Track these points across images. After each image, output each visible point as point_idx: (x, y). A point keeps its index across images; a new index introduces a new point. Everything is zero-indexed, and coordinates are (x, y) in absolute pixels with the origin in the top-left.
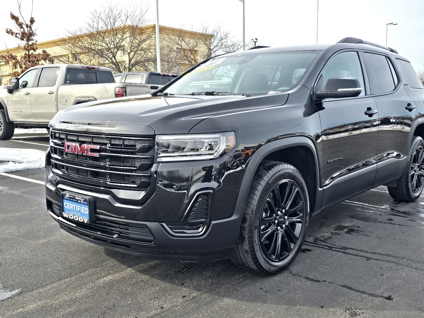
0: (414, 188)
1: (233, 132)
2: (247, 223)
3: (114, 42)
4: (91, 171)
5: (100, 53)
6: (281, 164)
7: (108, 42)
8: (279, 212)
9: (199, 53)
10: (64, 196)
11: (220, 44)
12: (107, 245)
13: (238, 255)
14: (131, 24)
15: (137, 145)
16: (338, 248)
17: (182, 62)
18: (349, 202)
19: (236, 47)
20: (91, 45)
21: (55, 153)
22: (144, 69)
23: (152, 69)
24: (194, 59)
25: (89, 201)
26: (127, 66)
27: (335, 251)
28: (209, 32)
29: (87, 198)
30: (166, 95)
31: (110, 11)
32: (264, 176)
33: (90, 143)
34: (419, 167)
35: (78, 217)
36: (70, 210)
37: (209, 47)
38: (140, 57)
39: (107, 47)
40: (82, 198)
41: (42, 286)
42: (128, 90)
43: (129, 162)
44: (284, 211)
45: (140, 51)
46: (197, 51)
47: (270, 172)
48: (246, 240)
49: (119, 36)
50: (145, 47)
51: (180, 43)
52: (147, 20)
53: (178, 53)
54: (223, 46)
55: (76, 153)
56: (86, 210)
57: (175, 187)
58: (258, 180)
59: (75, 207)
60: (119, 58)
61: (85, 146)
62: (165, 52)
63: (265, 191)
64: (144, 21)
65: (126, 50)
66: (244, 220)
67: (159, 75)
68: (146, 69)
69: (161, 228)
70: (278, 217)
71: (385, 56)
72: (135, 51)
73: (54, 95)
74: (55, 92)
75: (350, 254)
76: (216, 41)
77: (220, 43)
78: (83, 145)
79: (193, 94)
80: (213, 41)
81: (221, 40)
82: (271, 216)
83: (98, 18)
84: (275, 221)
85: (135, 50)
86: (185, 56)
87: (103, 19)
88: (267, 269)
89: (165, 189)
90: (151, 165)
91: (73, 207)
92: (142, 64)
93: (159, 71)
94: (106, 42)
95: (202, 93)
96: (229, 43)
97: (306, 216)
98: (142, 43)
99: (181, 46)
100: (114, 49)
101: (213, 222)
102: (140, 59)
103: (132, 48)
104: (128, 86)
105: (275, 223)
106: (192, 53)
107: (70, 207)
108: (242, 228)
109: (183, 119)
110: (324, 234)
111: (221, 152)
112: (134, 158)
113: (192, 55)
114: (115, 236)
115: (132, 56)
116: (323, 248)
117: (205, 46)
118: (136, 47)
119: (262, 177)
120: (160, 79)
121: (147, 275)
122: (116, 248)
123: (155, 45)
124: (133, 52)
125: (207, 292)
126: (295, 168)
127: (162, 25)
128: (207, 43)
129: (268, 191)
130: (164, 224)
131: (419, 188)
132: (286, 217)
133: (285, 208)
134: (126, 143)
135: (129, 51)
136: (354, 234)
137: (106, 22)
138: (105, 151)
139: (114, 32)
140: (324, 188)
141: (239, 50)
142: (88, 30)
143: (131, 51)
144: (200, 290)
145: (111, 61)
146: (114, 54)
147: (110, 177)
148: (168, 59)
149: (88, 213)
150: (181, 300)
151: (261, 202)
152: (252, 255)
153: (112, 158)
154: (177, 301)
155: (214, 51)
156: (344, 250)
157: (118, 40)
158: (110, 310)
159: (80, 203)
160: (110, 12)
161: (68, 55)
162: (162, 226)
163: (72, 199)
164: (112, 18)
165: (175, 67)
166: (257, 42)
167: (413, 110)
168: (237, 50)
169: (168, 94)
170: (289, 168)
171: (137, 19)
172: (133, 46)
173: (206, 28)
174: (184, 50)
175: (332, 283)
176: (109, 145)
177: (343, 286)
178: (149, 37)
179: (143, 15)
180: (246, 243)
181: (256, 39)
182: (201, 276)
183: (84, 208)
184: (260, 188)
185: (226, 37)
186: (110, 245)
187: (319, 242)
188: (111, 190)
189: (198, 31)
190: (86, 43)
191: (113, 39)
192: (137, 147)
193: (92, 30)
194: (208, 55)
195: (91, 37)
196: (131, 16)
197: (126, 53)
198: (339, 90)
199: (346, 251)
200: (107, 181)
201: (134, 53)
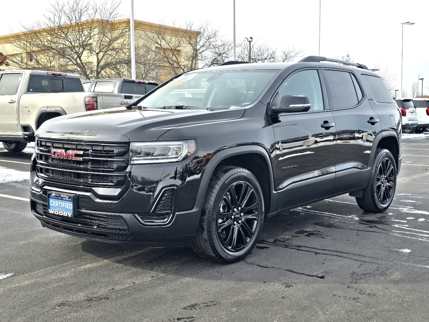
0: (381, 198)
1: (194, 140)
2: (206, 216)
3: (79, 40)
4: (74, 173)
5: (62, 53)
6: (237, 168)
7: (72, 40)
8: (235, 209)
9: (183, 54)
10: (50, 195)
11: (207, 44)
12: (87, 236)
13: (199, 245)
14: (100, 18)
15: (115, 150)
16: (293, 246)
17: (162, 64)
18: (318, 213)
19: (227, 47)
20: (51, 43)
21: (41, 159)
22: (115, 72)
23: (125, 72)
24: (176, 61)
25: (73, 198)
26: (95, 68)
27: (290, 248)
28: (195, 28)
29: (72, 195)
30: (140, 108)
31: (75, 3)
32: (221, 178)
33: (74, 149)
34: (386, 179)
35: (63, 212)
36: (56, 207)
37: (194, 47)
38: (110, 59)
39: (71, 45)
40: (67, 196)
41: (31, 271)
42: (100, 99)
43: (108, 165)
44: (240, 208)
45: (111, 51)
46: (180, 51)
47: (227, 174)
48: (205, 230)
49: (86, 33)
50: (117, 46)
51: (159, 42)
52: (119, 14)
53: (157, 53)
54: (211, 46)
55: (62, 158)
56: (71, 206)
57: (146, 189)
58: (216, 180)
59: (61, 204)
60: (86, 58)
61: (70, 152)
62: (142, 52)
63: (222, 189)
64: (116, 16)
65: (95, 50)
66: (203, 212)
67: (133, 82)
68: (117, 72)
69: (134, 218)
70: (234, 214)
71: (349, 72)
72: (104, 51)
73: (16, 105)
74: (16, 101)
75: (302, 250)
76: (202, 40)
77: (208, 42)
78: (68, 151)
79: (164, 108)
80: (199, 40)
81: (209, 39)
82: (228, 211)
83: (60, 11)
84: (231, 217)
85: (105, 49)
86: (165, 57)
87: (66, 12)
88: (224, 257)
89: (138, 192)
90: (126, 167)
91: (59, 205)
92: (113, 66)
93: (134, 78)
94: (70, 40)
95: (173, 107)
96: (218, 42)
97: (261, 215)
98: (113, 42)
99: (160, 45)
100: (80, 48)
101: (177, 213)
102: (110, 61)
103: (102, 47)
104: (99, 95)
105: (231, 219)
106: (174, 53)
107: (55, 204)
108: (201, 221)
109: (153, 129)
110: (285, 237)
111: (183, 156)
112: (112, 161)
113: (174, 56)
114: (95, 227)
115: (101, 57)
116: (281, 246)
117: (189, 45)
118: (107, 46)
119: (219, 178)
120: (135, 87)
121: (121, 264)
122: (95, 238)
123: (129, 44)
124: (103, 52)
125: (172, 274)
126: (249, 172)
127: (138, 20)
128: (192, 42)
129: (225, 190)
130: (136, 215)
131: (388, 200)
132: (242, 214)
133: (241, 206)
134: (106, 149)
135: (97, 51)
136: (312, 236)
137: (70, 17)
138: (88, 155)
139: (80, 26)
140: (279, 191)
141: (230, 51)
142: (47, 25)
143: (100, 51)
144: (166, 273)
145: (75, 63)
146: (80, 54)
147: (91, 177)
148: (145, 60)
149: (72, 208)
150: (150, 279)
151: (218, 199)
152: (210, 243)
153: (93, 161)
154: (147, 279)
155: (201, 51)
156: (299, 248)
157: (84, 38)
158: (92, 284)
159: (65, 200)
160: (75, 5)
161: (22, 53)
162: (135, 216)
163: (58, 197)
164: (77, 11)
165: (153, 70)
166: (252, 41)
167: (376, 124)
168: (228, 51)
169: (142, 107)
170: (244, 172)
171: (108, 13)
172: (103, 44)
173: (191, 25)
174: (165, 50)
175: (279, 268)
176: (91, 151)
177: (287, 270)
178: (122, 35)
179: (115, 8)
180: (205, 232)
181: (251, 38)
182: (168, 265)
183: (68, 204)
184: (217, 187)
185: (215, 36)
186: (90, 236)
187: (278, 242)
188: (93, 188)
189: (182, 28)
190: (45, 41)
191: (78, 36)
192: (115, 152)
193: (52, 25)
194: (193, 56)
195: (51, 34)
196: (101, 9)
197: (94, 53)
198: (291, 106)
199: (300, 248)
200: (89, 181)
201: (104, 54)
